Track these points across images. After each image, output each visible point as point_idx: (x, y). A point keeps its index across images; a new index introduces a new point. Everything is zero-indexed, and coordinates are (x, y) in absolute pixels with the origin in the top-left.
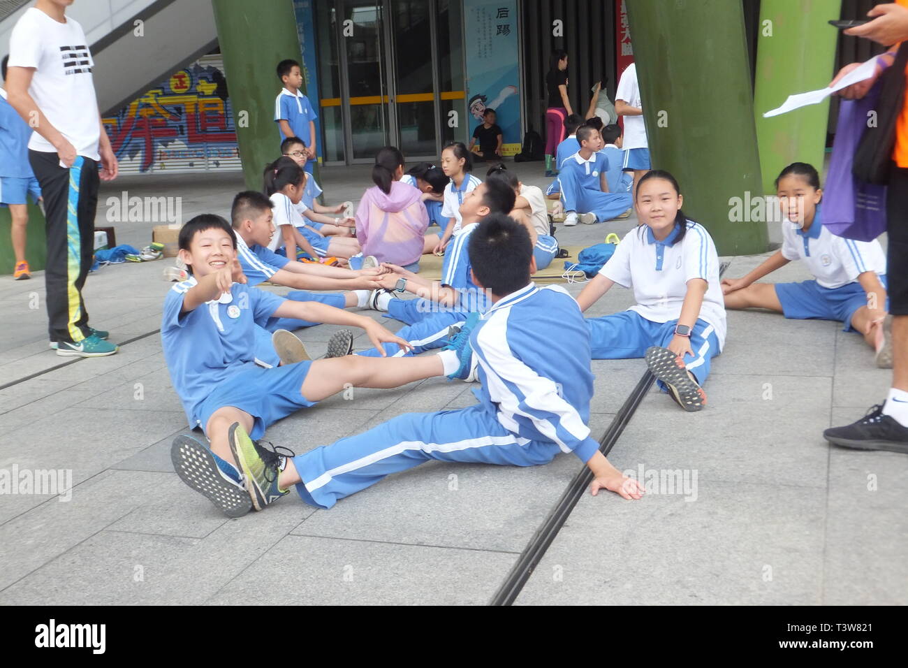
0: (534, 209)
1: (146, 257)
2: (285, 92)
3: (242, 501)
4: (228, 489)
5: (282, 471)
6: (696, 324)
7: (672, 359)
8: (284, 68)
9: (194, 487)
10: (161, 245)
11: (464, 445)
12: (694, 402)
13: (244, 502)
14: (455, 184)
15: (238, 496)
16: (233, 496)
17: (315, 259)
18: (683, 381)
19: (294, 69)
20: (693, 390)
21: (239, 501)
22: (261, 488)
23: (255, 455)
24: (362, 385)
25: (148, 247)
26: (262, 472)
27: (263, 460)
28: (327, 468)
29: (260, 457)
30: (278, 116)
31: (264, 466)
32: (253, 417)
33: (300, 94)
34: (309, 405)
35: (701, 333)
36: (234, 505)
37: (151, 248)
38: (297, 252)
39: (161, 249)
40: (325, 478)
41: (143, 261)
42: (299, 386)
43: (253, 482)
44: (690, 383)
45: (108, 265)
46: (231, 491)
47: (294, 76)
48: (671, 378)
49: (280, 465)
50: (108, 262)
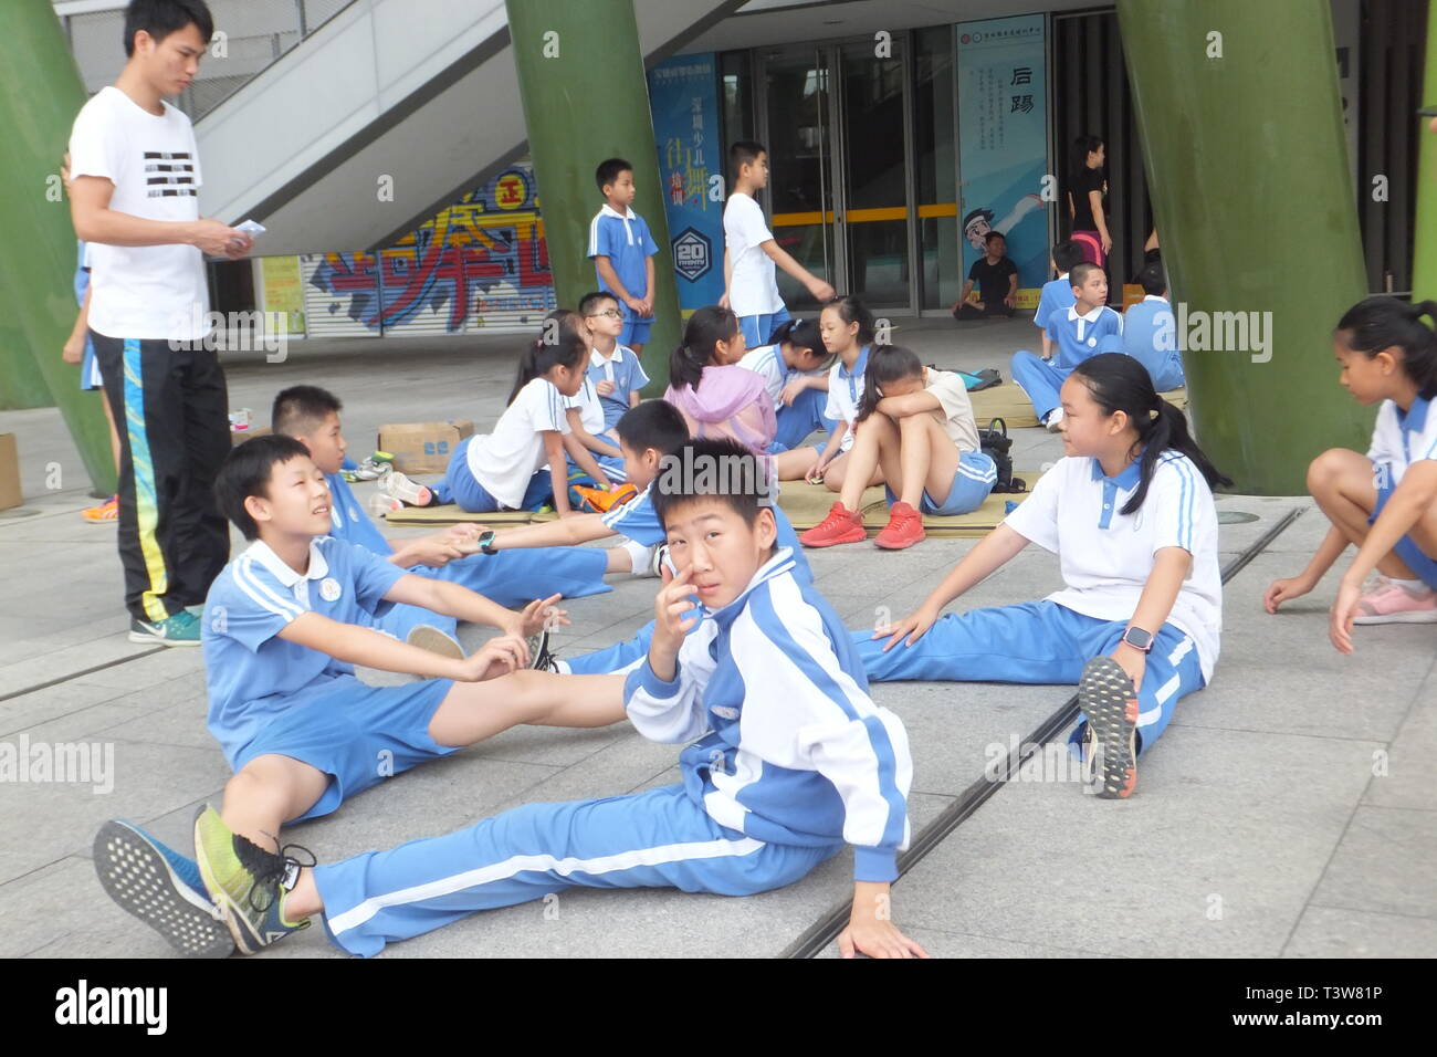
0: (950, 412)
1: (365, 474)
2: (607, 210)
3: (216, 938)
4: (192, 916)
5: (287, 891)
6: (1163, 632)
8: (608, 171)
9: (132, 910)
10: (388, 456)
11: (626, 861)
13: (220, 939)
14: (845, 365)
15: (209, 930)
16: (200, 928)
17: (602, 486)
18: (1116, 739)
19: (623, 175)
21: (211, 938)
22: (249, 917)
23: (235, 863)
24: (542, 721)
25: (369, 458)
26: (247, 893)
27: (249, 873)
28: (369, 892)
29: (245, 865)
30: (594, 250)
31: (252, 882)
32: (324, 773)
33: (631, 214)
34: (443, 751)
35: (1171, 652)
36: (203, 943)
37: (373, 460)
38: (569, 475)
39: (389, 461)
41: (359, 480)
42: (427, 721)
43: (233, 910)
44: (1126, 751)
46: (197, 919)
47: (622, 186)
49: (286, 879)
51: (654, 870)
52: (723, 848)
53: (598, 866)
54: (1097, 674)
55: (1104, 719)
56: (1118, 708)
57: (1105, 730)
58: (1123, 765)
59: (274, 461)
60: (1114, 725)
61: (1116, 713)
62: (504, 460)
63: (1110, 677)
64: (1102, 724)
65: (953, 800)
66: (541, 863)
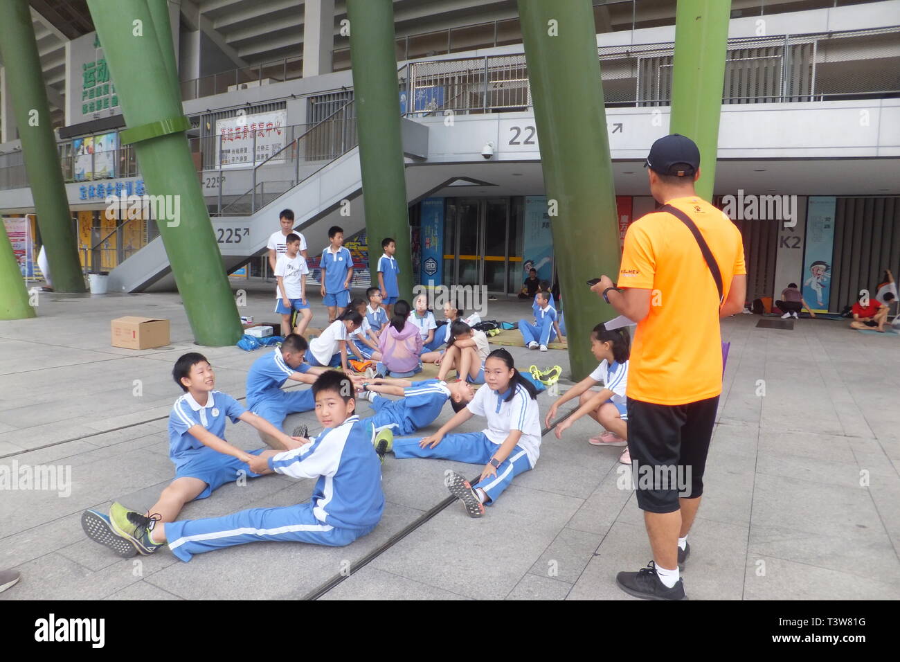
2: (385, 256)
6: (514, 449)
7: (462, 482)
8: (386, 242)
11: (283, 530)
12: (476, 512)
15: (128, 545)
18: (468, 497)
19: (391, 243)
20: (475, 504)
21: (128, 548)
23: (127, 522)
27: (134, 525)
28: (183, 534)
30: (379, 270)
31: (135, 528)
33: (393, 258)
38: (348, 356)
40: (181, 541)
43: (131, 539)
44: (474, 499)
45: (265, 347)
47: (390, 248)
48: (461, 494)
50: (265, 345)
51: (293, 533)
52: (318, 528)
53: (273, 532)
57: (463, 496)
59: (192, 364)
62: (322, 347)
65: (424, 513)
66: (251, 531)
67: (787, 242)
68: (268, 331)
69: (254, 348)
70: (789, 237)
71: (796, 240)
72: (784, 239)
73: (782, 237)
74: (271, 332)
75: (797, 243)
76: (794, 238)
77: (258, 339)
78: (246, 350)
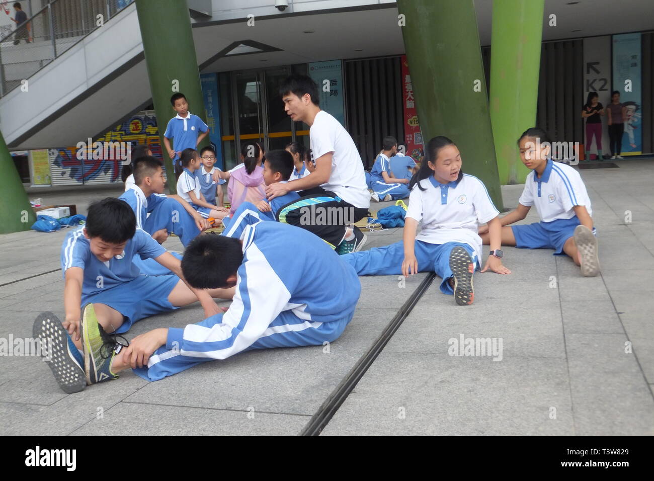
4: (71, 366)
13: (80, 379)
14: (297, 170)
15: (76, 375)
18: (465, 281)
21: (76, 379)
22: (96, 364)
23: (98, 334)
26: (99, 348)
27: (102, 339)
31: (103, 344)
32: (123, 316)
34: (174, 308)
36: (71, 381)
42: (168, 295)
44: (469, 286)
45: (68, 227)
46: (73, 369)
49: (116, 349)
50: (67, 226)
54: (456, 254)
55: (459, 272)
56: (465, 268)
57: (460, 277)
58: (468, 291)
60: (464, 275)
61: (465, 270)
63: (462, 255)
64: (459, 275)
65: (398, 310)
67: (593, 85)
68: (65, 211)
69: (56, 229)
70: (595, 80)
71: (602, 82)
72: (590, 82)
73: (588, 81)
74: (68, 213)
75: (603, 86)
76: (600, 80)
77: (57, 220)
78: (46, 231)
